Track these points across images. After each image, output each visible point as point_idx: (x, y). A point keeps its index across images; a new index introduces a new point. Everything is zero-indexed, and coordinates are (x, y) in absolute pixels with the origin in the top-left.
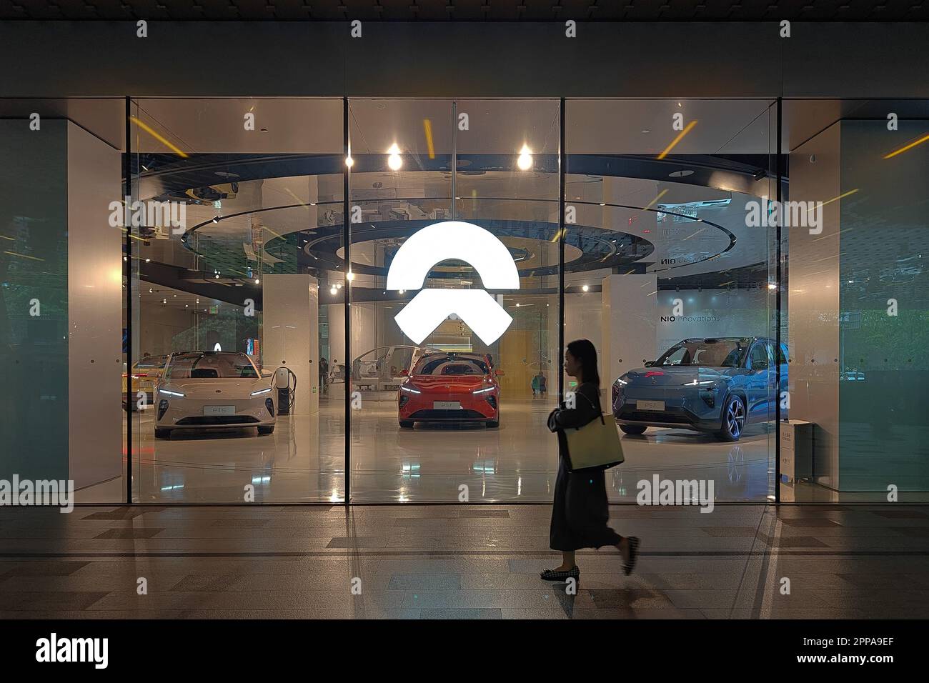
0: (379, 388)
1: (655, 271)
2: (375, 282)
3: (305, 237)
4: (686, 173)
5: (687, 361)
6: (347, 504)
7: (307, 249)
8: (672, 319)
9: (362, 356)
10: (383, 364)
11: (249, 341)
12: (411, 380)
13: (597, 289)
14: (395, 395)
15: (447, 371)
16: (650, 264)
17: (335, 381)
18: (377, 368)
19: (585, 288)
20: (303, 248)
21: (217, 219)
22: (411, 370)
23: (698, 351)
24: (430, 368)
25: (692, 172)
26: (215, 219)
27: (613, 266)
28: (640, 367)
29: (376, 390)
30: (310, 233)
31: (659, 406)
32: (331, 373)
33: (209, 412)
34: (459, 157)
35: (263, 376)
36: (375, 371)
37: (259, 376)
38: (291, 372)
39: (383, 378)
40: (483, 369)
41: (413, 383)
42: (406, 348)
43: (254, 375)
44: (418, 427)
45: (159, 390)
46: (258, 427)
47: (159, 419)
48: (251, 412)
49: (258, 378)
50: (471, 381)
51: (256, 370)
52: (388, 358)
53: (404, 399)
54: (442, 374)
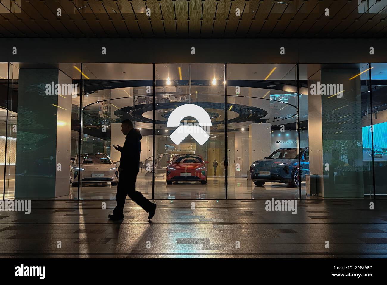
1: (270, 122)
3: (131, 108)
4: (273, 86)
5: (281, 157)
6: (153, 199)
7: (130, 114)
8: (280, 142)
9: (149, 158)
10: (158, 162)
12: (171, 165)
13: (247, 130)
15: (184, 162)
16: (268, 119)
19: (243, 129)
20: (129, 113)
21: (99, 102)
23: (285, 153)
24: (179, 160)
25: (275, 86)
26: (98, 102)
27: (253, 120)
28: (262, 159)
30: (133, 107)
31: (268, 174)
33: (94, 176)
34: (191, 81)
35: (113, 163)
37: (112, 163)
40: (200, 161)
43: (110, 163)
44: (174, 184)
45: (74, 168)
46: (112, 182)
47: (74, 179)
48: (109, 177)
49: (111, 164)
50: (196, 165)
51: (110, 161)
52: (160, 159)
53: (169, 172)
54: (183, 163)
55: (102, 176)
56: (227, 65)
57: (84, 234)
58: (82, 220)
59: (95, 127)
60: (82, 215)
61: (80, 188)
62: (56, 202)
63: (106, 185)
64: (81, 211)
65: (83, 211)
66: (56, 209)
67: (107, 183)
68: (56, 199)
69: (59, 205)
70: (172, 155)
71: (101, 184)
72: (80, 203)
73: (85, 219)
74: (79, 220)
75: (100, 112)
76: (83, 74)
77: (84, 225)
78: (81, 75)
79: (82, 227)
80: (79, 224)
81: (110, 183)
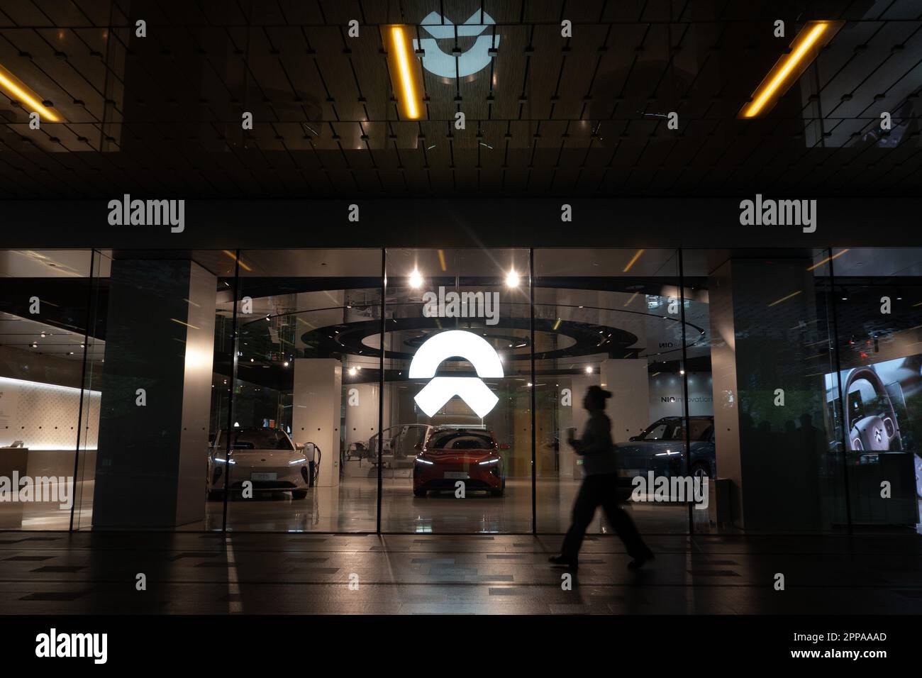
0: (392, 466)
2: (391, 364)
3: (338, 329)
6: (378, 533)
7: (337, 339)
10: (397, 444)
11: (265, 420)
12: (425, 453)
13: (598, 371)
14: (409, 473)
15: (455, 446)
17: (352, 458)
18: (392, 446)
19: (589, 370)
20: (334, 337)
21: (270, 317)
22: (425, 444)
23: (678, 428)
24: (441, 443)
25: (643, 286)
27: (608, 352)
29: (390, 468)
30: (343, 326)
32: (348, 451)
33: (256, 478)
34: (461, 278)
35: (297, 448)
36: (390, 449)
37: (295, 448)
38: (317, 447)
39: (398, 456)
40: (490, 445)
41: (426, 455)
42: (419, 427)
43: (290, 448)
44: (432, 496)
45: (213, 459)
46: (293, 491)
47: (214, 483)
48: (289, 479)
49: (293, 450)
50: (477, 454)
51: (292, 443)
52: (403, 436)
53: (419, 470)
54: (452, 448)
55: (273, 477)
56: (535, 250)
57: (239, 603)
58: (232, 574)
59: (259, 363)
60: (232, 565)
61: (228, 504)
62: (179, 537)
63: (283, 498)
64: (230, 557)
65: (235, 557)
66: (181, 552)
67: (286, 493)
68: (177, 529)
69: (183, 542)
70: (429, 429)
71: (270, 495)
72: (228, 540)
73: (239, 573)
74: (227, 574)
75: (270, 329)
76: (240, 263)
77: (236, 585)
78: (237, 265)
79: (234, 589)
80: (228, 583)
81: (290, 493)
